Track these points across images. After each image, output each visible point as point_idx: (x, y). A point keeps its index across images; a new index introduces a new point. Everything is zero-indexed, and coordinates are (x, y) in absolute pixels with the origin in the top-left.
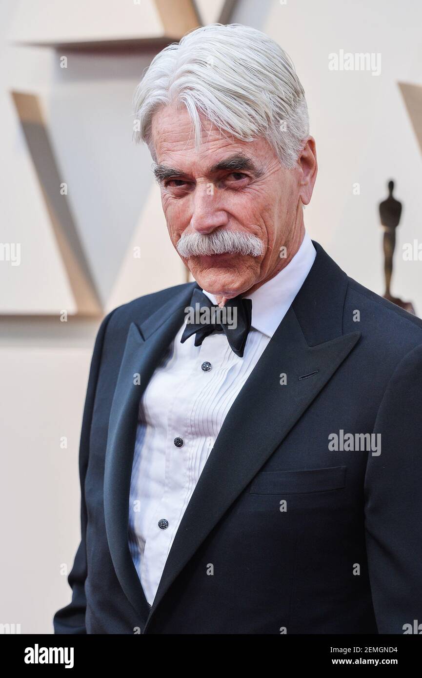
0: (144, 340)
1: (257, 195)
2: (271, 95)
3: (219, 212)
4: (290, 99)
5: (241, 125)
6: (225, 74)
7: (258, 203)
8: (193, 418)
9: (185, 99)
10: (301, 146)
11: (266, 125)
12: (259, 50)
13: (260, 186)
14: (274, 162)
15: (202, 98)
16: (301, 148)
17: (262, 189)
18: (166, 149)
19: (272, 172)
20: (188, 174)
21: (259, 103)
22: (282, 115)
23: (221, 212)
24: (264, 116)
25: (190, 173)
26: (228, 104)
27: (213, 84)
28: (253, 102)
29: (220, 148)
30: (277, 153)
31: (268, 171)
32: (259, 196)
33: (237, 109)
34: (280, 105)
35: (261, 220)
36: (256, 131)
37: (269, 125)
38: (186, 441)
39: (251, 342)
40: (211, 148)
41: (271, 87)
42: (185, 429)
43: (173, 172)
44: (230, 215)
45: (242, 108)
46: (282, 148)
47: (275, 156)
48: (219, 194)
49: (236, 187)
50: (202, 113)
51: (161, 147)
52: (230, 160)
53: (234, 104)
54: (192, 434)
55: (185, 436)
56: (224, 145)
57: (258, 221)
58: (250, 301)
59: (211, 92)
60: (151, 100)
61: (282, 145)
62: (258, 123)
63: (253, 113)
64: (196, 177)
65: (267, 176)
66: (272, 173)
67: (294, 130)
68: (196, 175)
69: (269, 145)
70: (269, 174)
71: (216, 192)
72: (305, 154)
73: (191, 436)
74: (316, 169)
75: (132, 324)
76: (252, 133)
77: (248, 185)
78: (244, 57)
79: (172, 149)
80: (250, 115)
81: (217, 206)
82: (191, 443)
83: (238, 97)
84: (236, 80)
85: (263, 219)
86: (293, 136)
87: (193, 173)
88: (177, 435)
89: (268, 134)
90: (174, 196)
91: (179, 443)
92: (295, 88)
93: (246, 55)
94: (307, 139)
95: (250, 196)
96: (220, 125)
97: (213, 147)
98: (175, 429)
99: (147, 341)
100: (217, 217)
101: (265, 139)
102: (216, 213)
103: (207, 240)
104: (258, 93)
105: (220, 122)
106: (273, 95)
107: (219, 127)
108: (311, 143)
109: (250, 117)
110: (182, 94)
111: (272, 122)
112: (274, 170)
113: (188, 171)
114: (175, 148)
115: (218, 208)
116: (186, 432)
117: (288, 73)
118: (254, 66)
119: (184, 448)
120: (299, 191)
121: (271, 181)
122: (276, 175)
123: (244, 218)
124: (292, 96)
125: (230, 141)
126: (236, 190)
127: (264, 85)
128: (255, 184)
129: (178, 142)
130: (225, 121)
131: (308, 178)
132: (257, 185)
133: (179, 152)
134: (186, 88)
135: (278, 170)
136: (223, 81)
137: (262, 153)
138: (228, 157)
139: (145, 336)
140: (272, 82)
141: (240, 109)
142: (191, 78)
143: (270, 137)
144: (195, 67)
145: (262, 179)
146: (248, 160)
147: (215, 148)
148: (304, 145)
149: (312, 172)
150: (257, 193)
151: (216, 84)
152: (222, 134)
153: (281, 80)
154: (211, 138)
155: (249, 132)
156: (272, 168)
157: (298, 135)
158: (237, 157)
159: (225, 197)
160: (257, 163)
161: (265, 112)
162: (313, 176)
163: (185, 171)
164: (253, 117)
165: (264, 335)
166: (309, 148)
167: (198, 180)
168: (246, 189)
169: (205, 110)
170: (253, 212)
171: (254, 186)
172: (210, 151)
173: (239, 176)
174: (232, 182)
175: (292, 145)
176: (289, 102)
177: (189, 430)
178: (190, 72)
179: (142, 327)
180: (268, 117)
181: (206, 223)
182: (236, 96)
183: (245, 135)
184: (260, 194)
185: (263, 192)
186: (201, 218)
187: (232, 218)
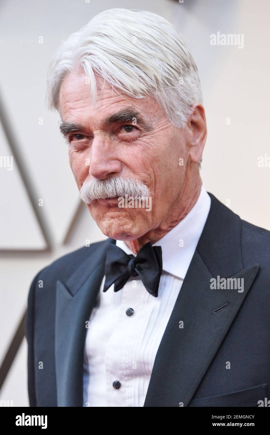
0: (72, 295)
1: (148, 147)
2: (161, 62)
3: (113, 161)
4: (179, 67)
5: (132, 84)
6: (120, 43)
7: (148, 154)
8: (127, 362)
9: (84, 63)
10: (191, 110)
11: (155, 86)
12: (154, 27)
13: (150, 140)
14: (164, 121)
15: (97, 61)
16: (191, 112)
17: (152, 142)
18: (69, 108)
19: (161, 128)
20: (86, 128)
21: (149, 67)
22: (171, 81)
23: (115, 161)
24: (153, 78)
25: (87, 127)
26: (120, 66)
27: (108, 50)
28: (143, 65)
29: (113, 103)
30: (166, 112)
31: (157, 127)
32: (149, 148)
33: (128, 70)
34: (168, 71)
35: (151, 169)
36: (145, 90)
37: (157, 87)
38: (122, 383)
39: (165, 284)
40: (105, 104)
41: (161, 56)
42: (121, 372)
43: (73, 126)
44: (123, 164)
45: (134, 70)
46: (172, 109)
47: (165, 115)
48: (113, 145)
49: (129, 139)
50: (97, 73)
51: (65, 107)
52: (120, 113)
53: (126, 66)
54: (127, 375)
55: (122, 379)
56: (117, 101)
57: (148, 170)
58: (159, 248)
59: (106, 56)
60: (59, 69)
61: (171, 106)
62: (147, 84)
63: (143, 75)
64: (94, 130)
65: (156, 131)
66: (161, 130)
67: (183, 95)
68: (93, 127)
69: (159, 105)
70: (158, 130)
71: (110, 143)
72: (195, 119)
73: (126, 378)
74: (205, 133)
75: (58, 282)
76: (142, 92)
77: (139, 137)
78: (139, 31)
79: (73, 108)
80: (140, 77)
81: (110, 156)
82: (127, 384)
83: (130, 61)
84: (129, 48)
85: (152, 168)
86: (182, 100)
87: (91, 126)
88: (115, 379)
89: (157, 95)
90: (76, 150)
91: (117, 385)
92: (185, 60)
93: (141, 30)
94: (196, 105)
95: (141, 147)
96: (112, 83)
97: (107, 103)
98: (112, 373)
99: (75, 297)
100: (110, 164)
101: (155, 99)
102: (110, 162)
103: (102, 185)
104: (147, 58)
105: (112, 80)
106: (162, 62)
107: (111, 84)
108: (200, 109)
109: (140, 78)
110: (81, 59)
111: (160, 84)
112: (163, 127)
113: (86, 125)
114: (76, 106)
115: (112, 157)
116: (122, 375)
117: (180, 48)
118: (146, 37)
119: (122, 389)
120: (188, 151)
121: (160, 136)
122: (165, 131)
123: (135, 166)
124: (181, 65)
125: (122, 97)
126: (128, 141)
127: (155, 53)
128: (145, 137)
129: (78, 101)
130: (117, 79)
131: (198, 141)
132: (148, 138)
133: (79, 110)
134: (86, 54)
135: (167, 128)
136: (116, 47)
137: (152, 111)
138: (119, 110)
139: (73, 292)
140: (162, 51)
141: (131, 70)
142: (91, 46)
143: (159, 98)
144: (96, 39)
145: (152, 133)
146: (137, 114)
147: (108, 104)
148: (193, 109)
149: (202, 134)
150: (148, 145)
151: (110, 50)
152: (114, 90)
153: (172, 52)
154: (105, 96)
155: (138, 90)
156: (161, 125)
157: (187, 100)
158: (127, 110)
159: (119, 148)
160: (146, 118)
161: (155, 75)
162: (203, 139)
163: (83, 125)
164: (143, 79)
165: (176, 277)
166: (198, 114)
167: (95, 132)
168: (138, 141)
169: (100, 70)
170: (143, 161)
171: (144, 139)
172: (104, 107)
173: (129, 128)
174: (124, 134)
175: (182, 108)
176: (178, 70)
177: (125, 372)
178: (91, 42)
179: (68, 283)
180: (157, 80)
181: (100, 168)
182: (127, 60)
183: (135, 92)
184: (150, 146)
185: (152, 144)
186: (96, 164)
187: (125, 167)
